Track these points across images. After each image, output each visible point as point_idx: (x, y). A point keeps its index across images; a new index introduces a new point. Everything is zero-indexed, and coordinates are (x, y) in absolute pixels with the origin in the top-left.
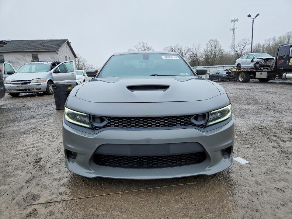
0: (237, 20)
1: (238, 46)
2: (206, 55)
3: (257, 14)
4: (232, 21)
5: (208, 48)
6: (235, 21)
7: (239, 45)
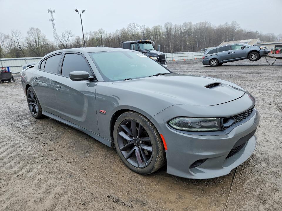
0: (54, 11)
1: (63, 38)
2: (30, 45)
3: (83, 10)
4: (49, 11)
5: (30, 37)
6: (52, 12)
7: (63, 36)
